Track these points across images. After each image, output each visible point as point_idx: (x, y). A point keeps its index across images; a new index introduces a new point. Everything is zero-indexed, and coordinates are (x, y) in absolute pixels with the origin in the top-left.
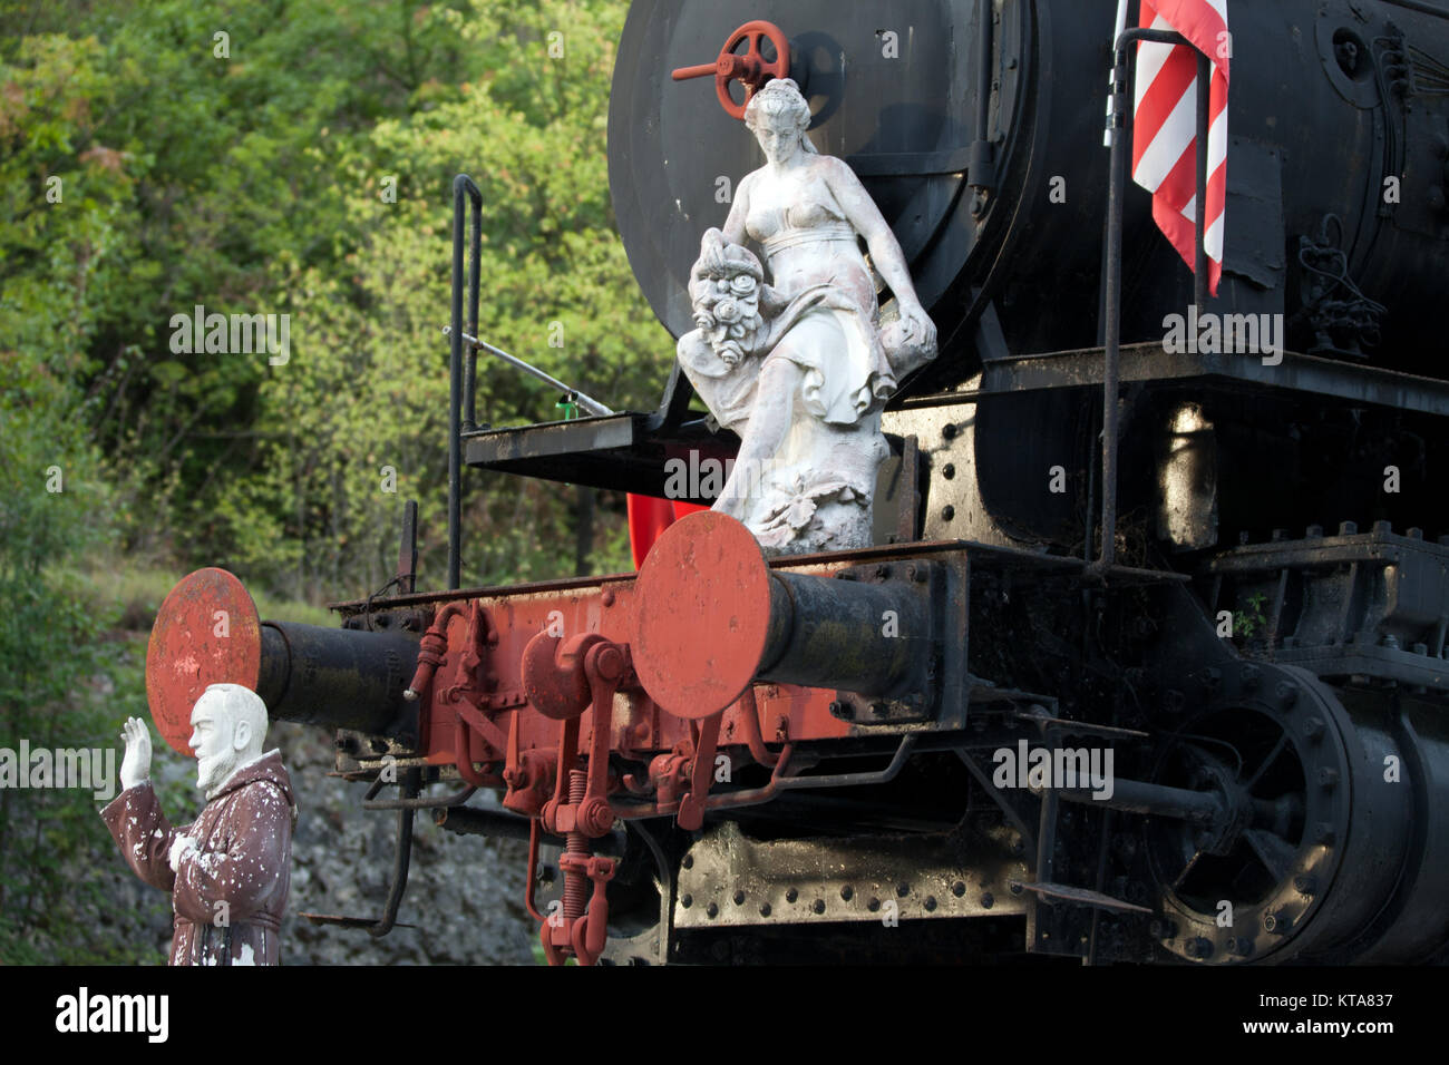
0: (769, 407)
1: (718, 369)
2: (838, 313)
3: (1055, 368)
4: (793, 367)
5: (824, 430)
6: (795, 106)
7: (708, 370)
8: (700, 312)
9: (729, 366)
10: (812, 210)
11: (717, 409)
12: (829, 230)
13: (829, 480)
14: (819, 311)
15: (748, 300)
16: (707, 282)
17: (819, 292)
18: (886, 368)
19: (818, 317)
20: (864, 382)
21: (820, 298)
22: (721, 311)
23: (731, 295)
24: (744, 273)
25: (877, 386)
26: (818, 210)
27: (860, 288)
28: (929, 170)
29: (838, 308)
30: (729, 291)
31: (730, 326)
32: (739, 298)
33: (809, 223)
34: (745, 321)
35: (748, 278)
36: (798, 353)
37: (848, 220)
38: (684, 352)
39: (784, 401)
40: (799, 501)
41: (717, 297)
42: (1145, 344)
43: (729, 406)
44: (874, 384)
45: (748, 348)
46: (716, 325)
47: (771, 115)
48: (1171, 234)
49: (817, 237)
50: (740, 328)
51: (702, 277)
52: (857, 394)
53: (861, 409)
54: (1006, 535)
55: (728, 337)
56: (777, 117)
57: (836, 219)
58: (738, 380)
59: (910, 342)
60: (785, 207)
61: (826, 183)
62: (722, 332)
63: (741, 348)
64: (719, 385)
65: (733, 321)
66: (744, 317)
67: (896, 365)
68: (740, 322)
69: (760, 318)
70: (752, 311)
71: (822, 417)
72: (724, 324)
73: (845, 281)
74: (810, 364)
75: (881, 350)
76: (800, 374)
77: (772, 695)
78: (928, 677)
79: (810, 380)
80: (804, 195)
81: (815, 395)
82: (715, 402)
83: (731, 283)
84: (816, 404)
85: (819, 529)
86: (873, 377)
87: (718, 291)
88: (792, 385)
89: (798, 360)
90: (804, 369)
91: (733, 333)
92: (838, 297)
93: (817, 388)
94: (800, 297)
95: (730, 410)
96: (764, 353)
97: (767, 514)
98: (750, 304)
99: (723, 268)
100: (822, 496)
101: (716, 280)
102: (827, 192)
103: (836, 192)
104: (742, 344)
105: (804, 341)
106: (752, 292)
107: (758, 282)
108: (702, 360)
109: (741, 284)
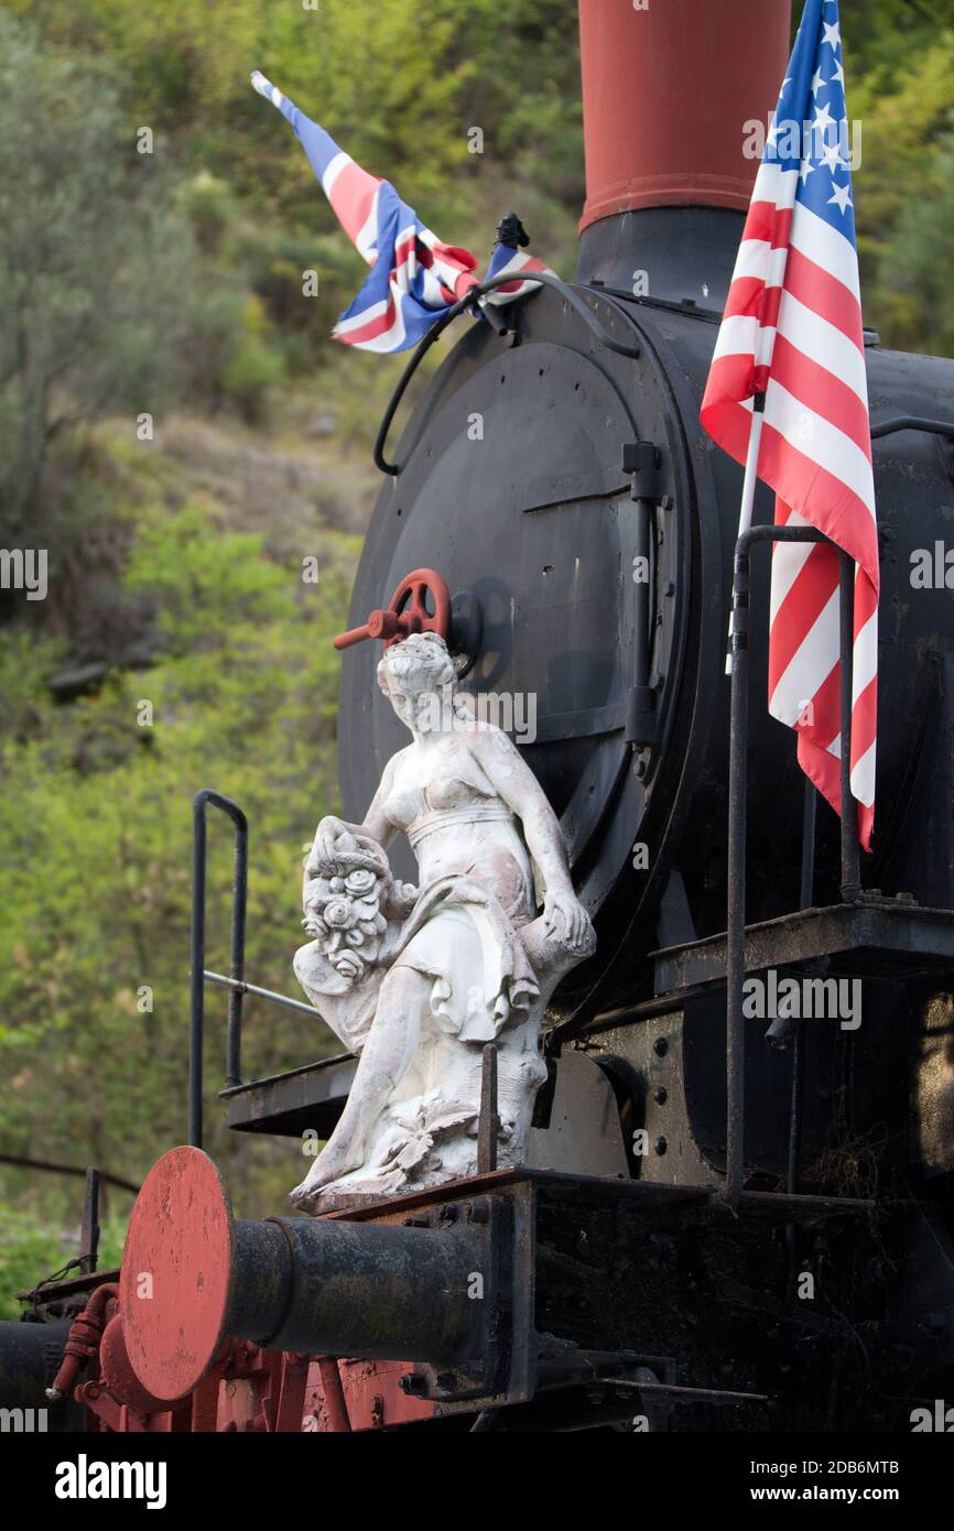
0: (386, 1027)
1: (339, 985)
2: (470, 908)
3: (715, 957)
4: (417, 978)
5: (461, 1051)
6: (428, 664)
7: (325, 988)
8: (311, 920)
9: (349, 980)
10: (449, 787)
11: (343, 1033)
12: (476, 808)
13: (455, 1110)
14: (449, 907)
15: (366, 899)
16: (318, 881)
17: (445, 885)
18: (523, 969)
19: (449, 914)
20: (497, 989)
21: (448, 891)
22: (331, 915)
23: (346, 895)
24: (361, 867)
25: (513, 993)
26: (457, 786)
27: (504, 876)
28: (597, 730)
29: (468, 902)
30: (344, 890)
31: (344, 932)
32: (356, 898)
33: (447, 804)
34: (362, 925)
35: (364, 873)
36: (423, 960)
37: (499, 797)
38: (299, 968)
39: (404, 1018)
40: (419, 1138)
41: (326, 898)
42: (789, 916)
43: (355, 1029)
44: (511, 990)
45: (370, 957)
46: (328, 932)
47: (399, 676)
48: (816, 777)
49: (459, 819)
50: (357, 933)
51: (313, 875)
52: (492, 1005)
53: (499, 1022)
54: (712, 1168)
55: (344, 945)
56: (407, 679)
57: (486, 797)
58: (364, 997)
59: (553, 938)
60: (422, 786)
61: (472, 754)
62: (336, 938)
63: (361, 958)
64: (342, 1004)
65: (346, 926)
66: (360, 920)
67: (540, 968)
68: (357, 927)
69: (383, 920)
70: (369, 912)
71: (455, 1036)
72: (337, 930)
73: (487, 870)
74: (435, 972)
75: (519, 949)
76: (427, 984)
77: (369, 1373)
78: (489, 1339)
79: (438, 990)
80: (443, 769)
81: (442, 1009)
82: (340, 1025)
83: (346, 880)
84: (446, 1019)
85: (437, 1170)
86: (508, 982)
87: (331, 891)
88: (417, 998)
89: (423, 968)
90: (430, 978)
91: (350, 940)
92: (467, 888)
93: (445, 1000)
94: (426, 893)
95: (356, 1033)
96: (388, 963)
97: (384, 1155)
98: (368, 904)
99: (333, 862)
100: (441, 1129)
101: (329, 878)
102: (475, 764)
103: (483, 764)
104: (362, 952)
105: (431, 945)
106: (371, 890)
107: (380, 876)
108: (319, 975)
109: (357, 880)
